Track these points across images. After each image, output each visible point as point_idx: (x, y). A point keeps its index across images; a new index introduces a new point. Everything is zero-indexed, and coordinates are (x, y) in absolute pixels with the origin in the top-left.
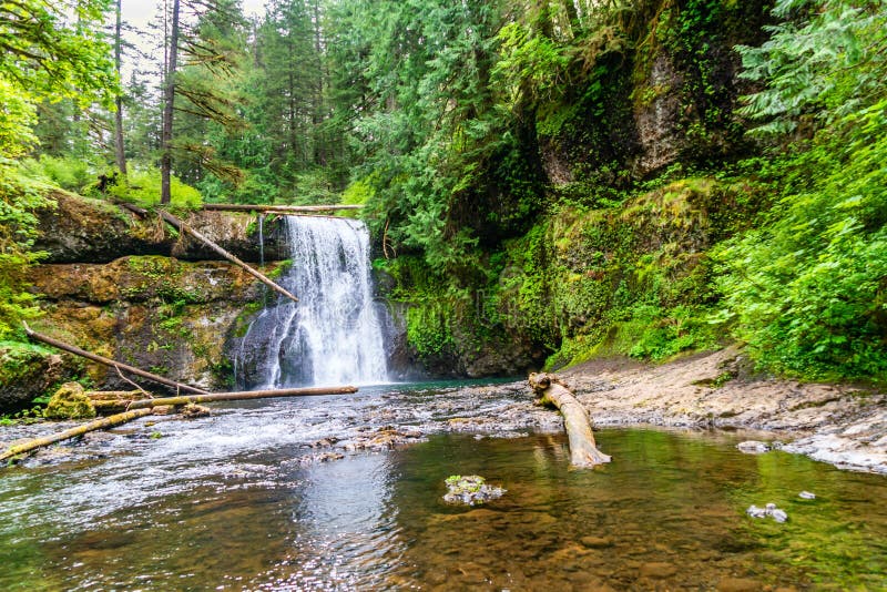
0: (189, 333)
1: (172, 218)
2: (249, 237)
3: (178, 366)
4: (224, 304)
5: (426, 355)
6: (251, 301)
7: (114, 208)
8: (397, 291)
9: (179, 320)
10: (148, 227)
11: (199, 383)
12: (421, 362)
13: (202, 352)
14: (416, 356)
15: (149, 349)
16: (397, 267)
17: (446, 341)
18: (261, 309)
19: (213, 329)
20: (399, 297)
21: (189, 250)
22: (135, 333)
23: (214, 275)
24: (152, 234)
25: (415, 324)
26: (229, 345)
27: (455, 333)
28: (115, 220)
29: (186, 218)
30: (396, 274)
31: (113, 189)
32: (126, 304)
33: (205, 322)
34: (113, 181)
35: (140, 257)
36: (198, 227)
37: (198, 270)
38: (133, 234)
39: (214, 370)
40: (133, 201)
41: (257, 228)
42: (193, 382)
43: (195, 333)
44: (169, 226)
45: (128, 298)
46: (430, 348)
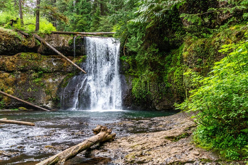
0: (44, 85)
1: (38, 37)
2: (69, 45)
3: (39, 98)
4: (59, 73)
5: (139, 99)
6: (70, 72)
7: (15, 33)
8: (130, 70)
9: (40, 79)
10: (29, 41)
11: (47, 105)
12: (137, 102)
13: (49, 93)
14: (135, 99)
15: (28, 91)
16: (131, 60)
17: (148, 93)
18: (73, 76)
19: (53, 83)
20: (131, 73)
21: (45, 51)
22: (23, 84)
23: (55, 61)
24: (30, 44)
25: (135, 85)
26: (59, 90)
27: (151, 90)
28: (15, 38)
29: (44, 37)
30: (130, 63)
31: (16, 25)
32: (19, 72)
33: (51, 80)
34: (15, 22)
35: (26, 53)
36: (49, 41)
37: (49, 59)
38: (23, 44)
39: (53, 101)
40: (23, 30)
41: (73, 41)
42: (45, 105)
43: (46, 85)
44: (37, 41)
45: (20, 70)
46: (141, 96)
